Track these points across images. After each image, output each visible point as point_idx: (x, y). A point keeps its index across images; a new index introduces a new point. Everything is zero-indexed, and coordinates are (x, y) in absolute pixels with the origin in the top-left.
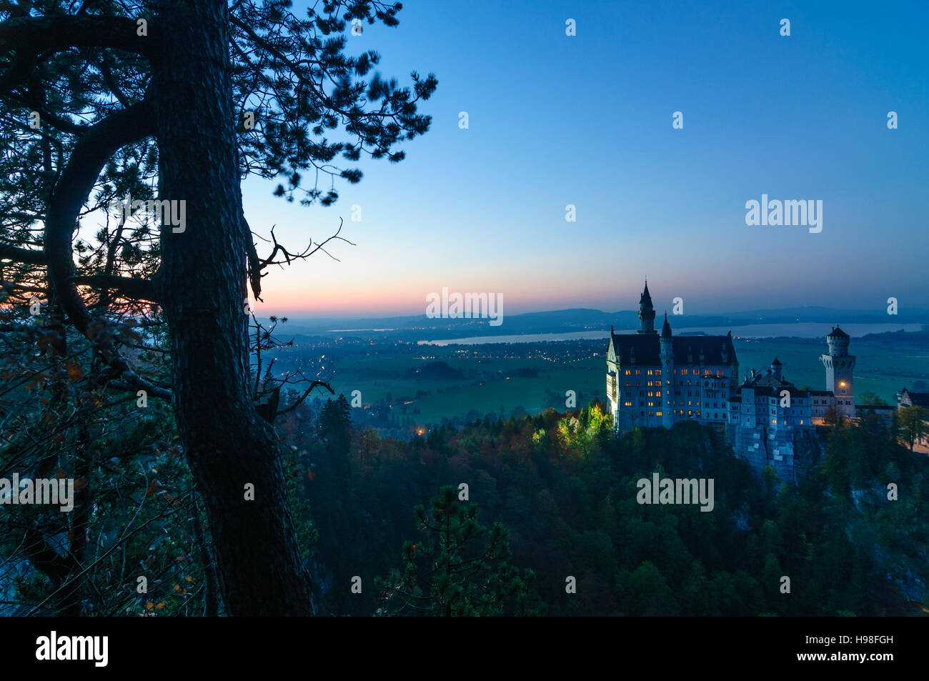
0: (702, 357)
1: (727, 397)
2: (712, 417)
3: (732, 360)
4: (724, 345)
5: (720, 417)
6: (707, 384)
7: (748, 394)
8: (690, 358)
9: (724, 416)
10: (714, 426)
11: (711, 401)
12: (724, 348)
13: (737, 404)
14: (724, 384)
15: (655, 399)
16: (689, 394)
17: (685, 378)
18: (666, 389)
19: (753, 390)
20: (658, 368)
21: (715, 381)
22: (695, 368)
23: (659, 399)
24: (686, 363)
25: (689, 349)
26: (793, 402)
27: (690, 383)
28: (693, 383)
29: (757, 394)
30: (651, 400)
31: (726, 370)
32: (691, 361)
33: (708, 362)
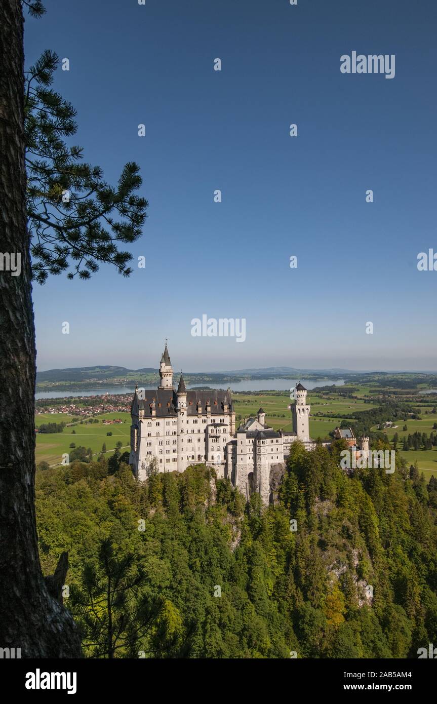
0: (209, 409)
1: (227, 441)
2: (216, 459)
3: (231, 410)
4: (226, 398)
5: (222, 458)
7: (242, 438)
8: (200, 410)
9: (226, 457)
11: (215, 445)
12: (225, 401)
13: (234, 446)
14: (225, 431)
15: (172, 447)
16: (199, 440)
17: (196, 427)
18: (181, 437)
19: (245, 435)
20: (175, 419)
21: (219, 428)
22: (205, 418)
23: (175, 447)
24: (196, 414)
25: (200, 402)
26: (272, 442)
27: (199, 431)
28: (202, 431)
29: (248, 437)
30: (167, 447)
31: (227, 419)
32: (200, 412)
33: (214, 413)
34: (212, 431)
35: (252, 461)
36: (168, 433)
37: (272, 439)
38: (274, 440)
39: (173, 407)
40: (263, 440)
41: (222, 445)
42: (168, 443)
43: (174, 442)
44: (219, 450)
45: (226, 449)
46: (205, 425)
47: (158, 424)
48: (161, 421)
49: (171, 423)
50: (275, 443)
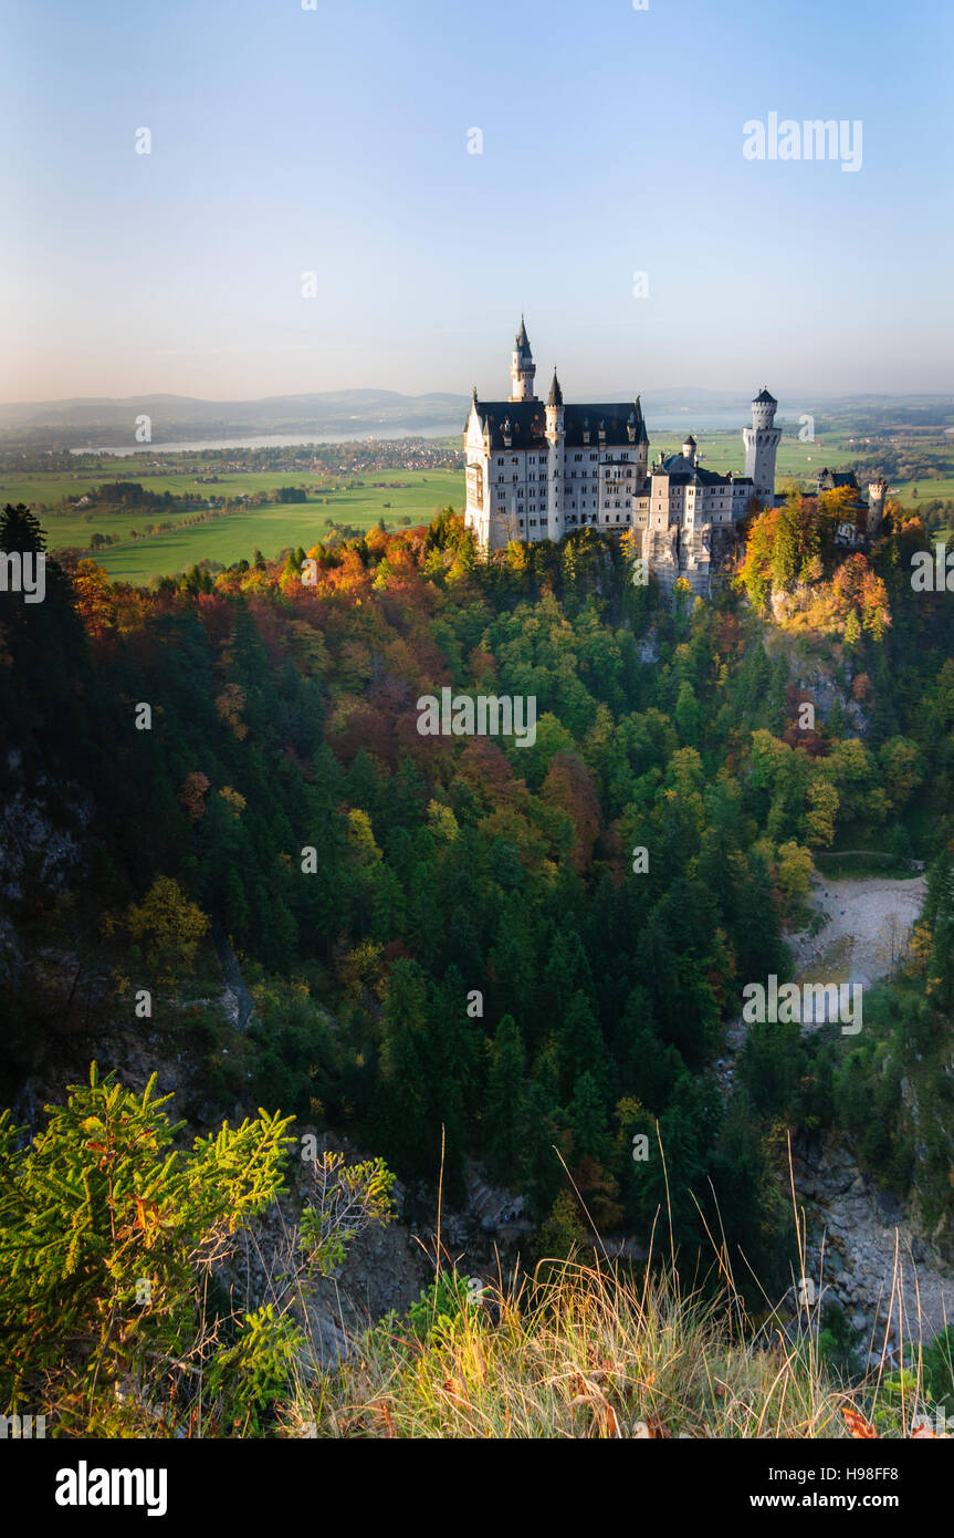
0: (602, 435)
1: (633, 491)
2: (613, 520)
3: (641, 436)
4: (632, 416)
5: (623, 519)
6: (608, 474)
7: (661, 484)
8: (587, 437)
9: (628, 518)
10: (615, 533)
11: (612, 498)
12: (631, 421)
13: (644, 500)
16: (584, 490)
18: (553, 485)
19: (666, 478)
20: (543, 453)
21: (619, 469)
22: (594, 451)
24: (581, 444)
25: (586, 423)
27: (584, 474)
28: (590, 474)
30: (533, 501)
31: (634, 453)
32: (587, 440)
33: (611, 441)
36: (531, 477)
38: (718, 488)
41: (625, 497)
42: (532, 493)
43: (543, 493)
45: (630, 505)
46: (595, 464)
47: (515, 461)
48: (520, 455)
49: (537, 461)
50: (717, 493)
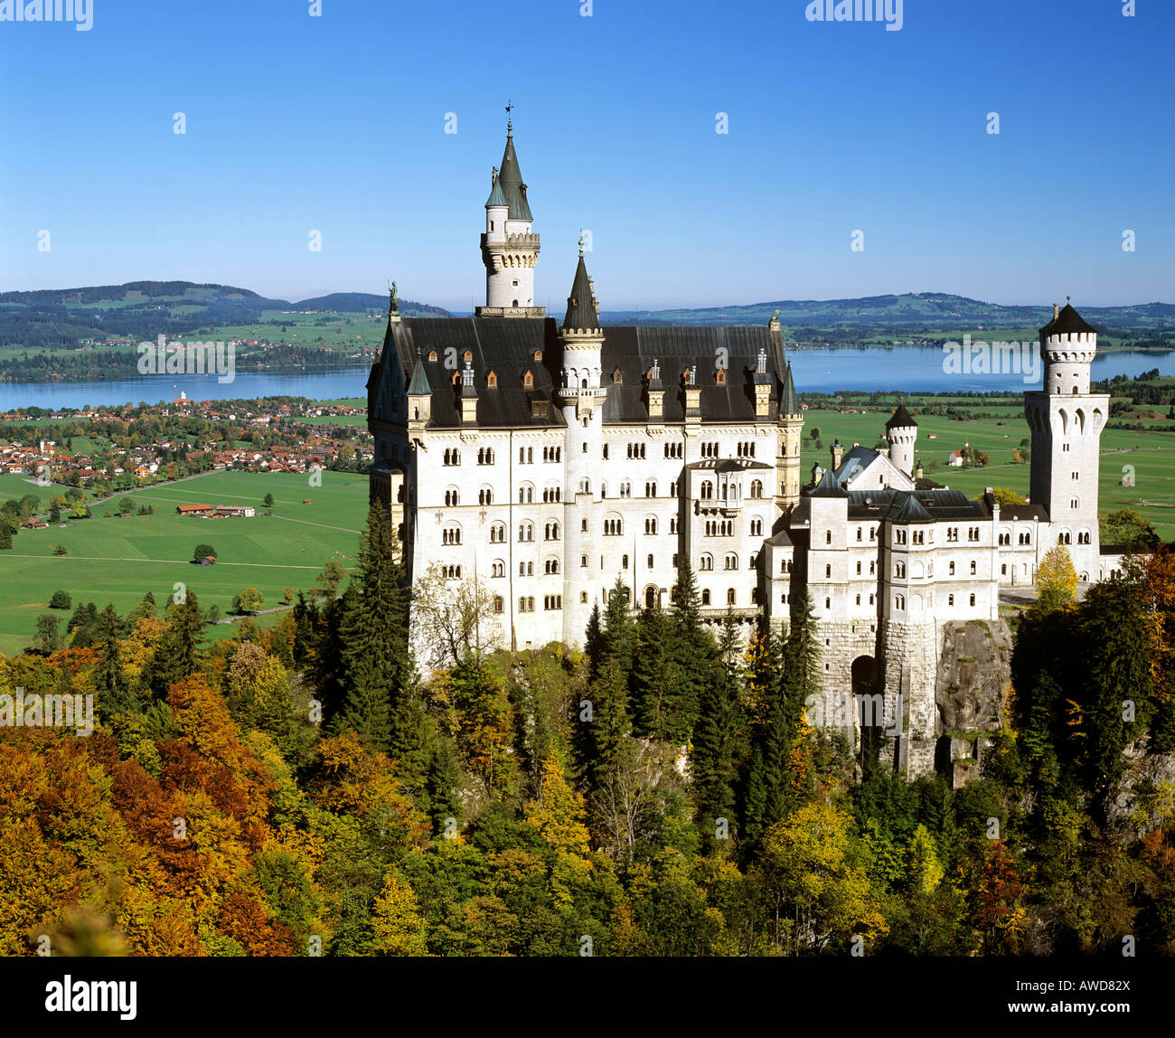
0: (693, 399)
1: (768, 531)
2: (720, 600)
4: (762, 358)
6: (707, 489)
7: (830, 516)
8: (656, 406)
12: (762, 369)
14: (757, 490)
15: (539, 551)
16: (651, 527)
17: (637, 473)
18: (577, 515)
19: (842, 504)
20: (553, 437)
21: (733, 478)
22: (672, 434)
23: (553, 549)
24: (642, 419)
25: (655, 373)
26: (952, 534)
27: (651, 490)
28: (664, 490)
29: (857, 512)
30: (524, 552)
31: (766, 442)
32: (656, 409)
33: (714, 413)
34: (707, 491)
35: (870, 612)
36: (526, 496)
37: (953, 525)
38: (964, 527)
39: (548, 387)
40: (918, 528)
41: (749, 546)
42: (526, 535)
43: (552, 532)
44: (732, 564)
45: (761, 563)
46: (676, 466)
47: (485, 457)
48: (497, 440)
49: (538, 455)
50: (963, 538)
